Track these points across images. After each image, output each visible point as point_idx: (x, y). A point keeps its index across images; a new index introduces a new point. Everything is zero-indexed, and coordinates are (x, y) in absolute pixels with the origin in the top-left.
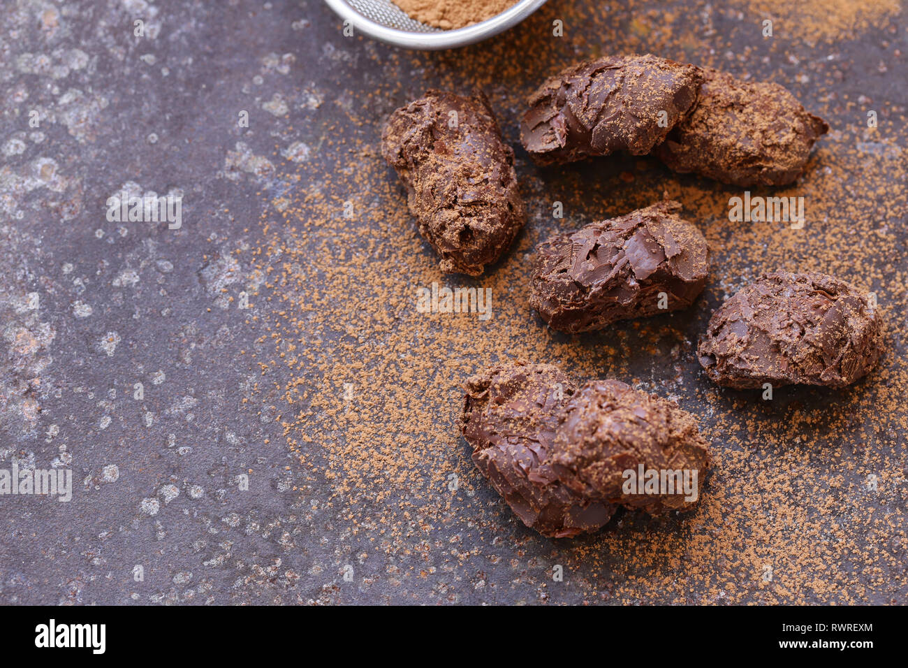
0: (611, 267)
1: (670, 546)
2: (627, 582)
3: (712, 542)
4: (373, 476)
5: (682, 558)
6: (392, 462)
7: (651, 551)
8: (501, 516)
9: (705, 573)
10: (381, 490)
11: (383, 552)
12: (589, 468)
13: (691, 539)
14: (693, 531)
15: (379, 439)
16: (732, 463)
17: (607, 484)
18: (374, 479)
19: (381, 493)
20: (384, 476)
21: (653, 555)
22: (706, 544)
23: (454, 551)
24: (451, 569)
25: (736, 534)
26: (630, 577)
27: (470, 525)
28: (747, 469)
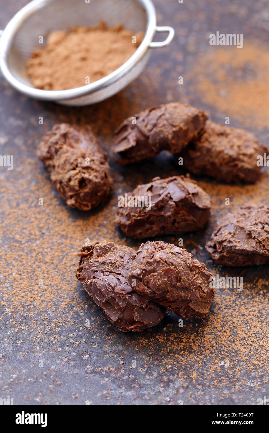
0: (160, 195)
1: (193, 340)
2: (169, 357)
3: (216, 339)
5: (199, 346)
7: (182, 342)
8: (99, 325)
9: (213, 353)
11: (32, 340)
12: (149, 276)
13: (204, 337)
14: (205, 333)
16: (226, 302)
17: (159, 285)
19: (31, 312)
20: (33, 305)
21: (183, 344)
22: (213, 339)
23: (72, 341)
24: (70, 349)
25: (229, 335)
26: (171, 354)
27: (81, 328)
28: (234, 305)
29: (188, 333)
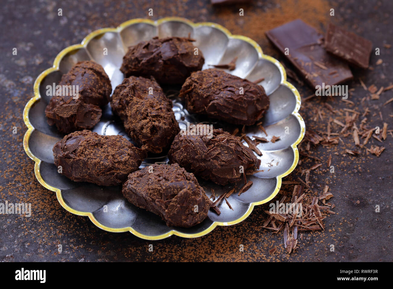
1: (175, 250)
3: (195, 250)
4: (38, 211)
5: (180, 256)
6: (49, 206)
7: (166, 252)
10: (41, 217)
11: (38, 243)
13: (185, 248)
15: (44, 196)
18: (39, 212)
19: (41, 219)
20: (44, 212)
21: (166, 253)
22: (192, 251)
23: (72, 245)
24: (69, 253)
27: (81, 235)
29: (172, 244)
